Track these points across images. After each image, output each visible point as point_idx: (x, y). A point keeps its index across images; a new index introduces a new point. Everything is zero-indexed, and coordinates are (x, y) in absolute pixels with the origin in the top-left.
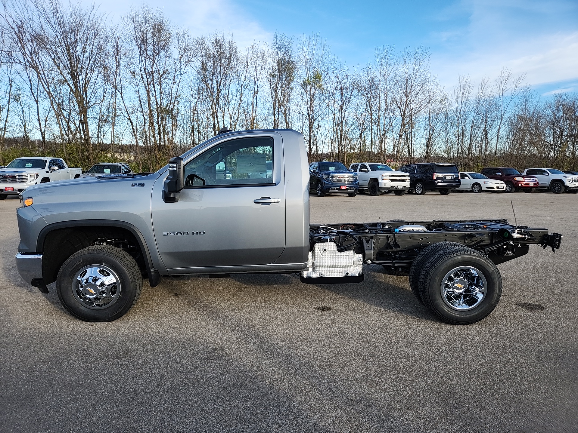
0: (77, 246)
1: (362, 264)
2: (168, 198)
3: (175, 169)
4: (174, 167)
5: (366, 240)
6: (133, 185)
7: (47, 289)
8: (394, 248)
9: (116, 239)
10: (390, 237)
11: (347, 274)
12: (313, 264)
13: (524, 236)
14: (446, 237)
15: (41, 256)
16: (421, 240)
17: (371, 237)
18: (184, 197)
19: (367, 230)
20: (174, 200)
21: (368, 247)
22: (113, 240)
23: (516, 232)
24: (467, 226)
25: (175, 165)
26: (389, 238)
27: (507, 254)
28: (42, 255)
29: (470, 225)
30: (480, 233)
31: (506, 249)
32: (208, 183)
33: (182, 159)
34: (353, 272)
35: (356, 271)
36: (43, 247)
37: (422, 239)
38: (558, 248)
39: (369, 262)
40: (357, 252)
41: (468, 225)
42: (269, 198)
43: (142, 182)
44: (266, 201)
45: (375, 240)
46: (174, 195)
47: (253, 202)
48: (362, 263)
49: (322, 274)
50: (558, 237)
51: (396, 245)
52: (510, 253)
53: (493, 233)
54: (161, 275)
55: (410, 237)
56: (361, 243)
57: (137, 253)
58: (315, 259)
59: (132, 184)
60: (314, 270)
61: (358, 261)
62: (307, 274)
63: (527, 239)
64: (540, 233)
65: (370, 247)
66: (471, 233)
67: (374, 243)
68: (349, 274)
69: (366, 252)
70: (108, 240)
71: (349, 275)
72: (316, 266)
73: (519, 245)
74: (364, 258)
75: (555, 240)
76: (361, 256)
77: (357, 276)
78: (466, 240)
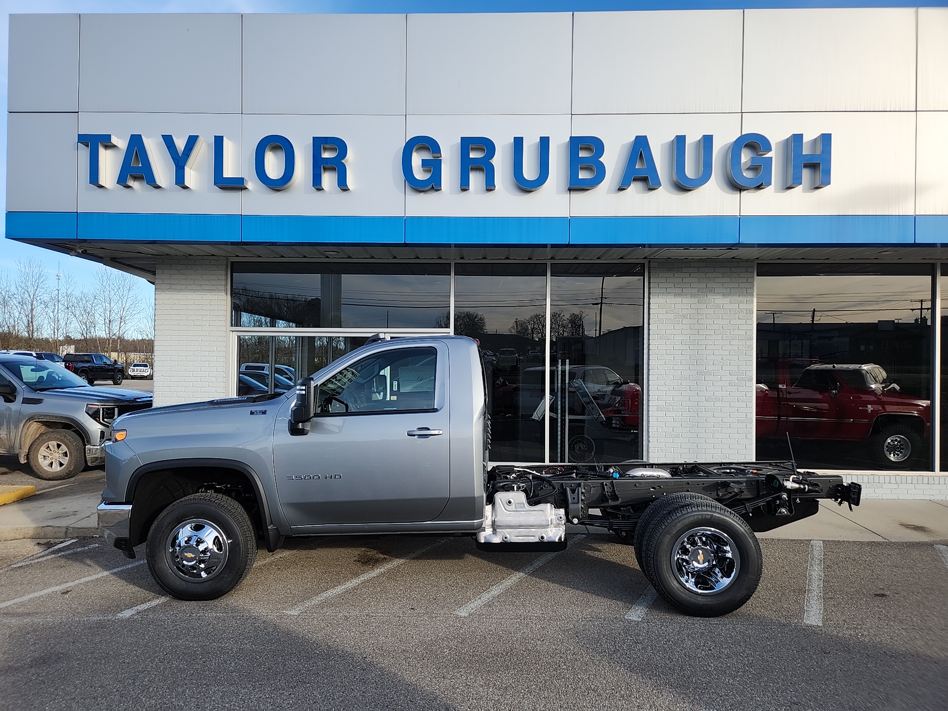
0: (177, 494)
1: (565, 524)
2: (295, 431)
3: (304, 392)
4: (303, 390)
5: (571, 490)
6: (252, 413)
7: (134, 553)
8: (610, 500)
9: (227, 485)
10: (606, 485)
11: (542, 538)
12: (493, 523)
13: (802, 487)
14: (688, 486)
15: (130, 507)
16: (651, 490)
17: (579, 485)
18: (316, 428)
19: (574, 474)
20: (302, 432)
21: (574, 498)
22: (224, 487)
23: (791, 480)
24: (728, 471)
25: (304, 388)
26: (605, 487)
27: (780, 512)
28: (132, 506)
29: (733, 468)
30: (738, 481)
31: (779, 506)
32: (352, 409)
33: (312, 379)
34: (551, 535)
35: (555, 533)
36: (134, 494)
37: (654, 488)
38: (857, 504)
39: (576, 521)
40: (557, 507)
41: (730, 469)
42: (428, 429)
43: (262, 408)
44: (424, 433)
45: (585, 489)
46: (303, 426)
47: (406, 434)
48: (563, 522)
49: (506, 538)
50: (856, 488)
51: (615, 497)
52: (784, 511)
53: (758, 481)
54: (283, 535)
55: (636, 485)
56: (564, 493)
57: (254, 504)
58: (496, 515)
59: (251, 411)
60: (494, 532)
61: (558, 519)
62: (485, 538)
63: (806, 490)
64: (830, 481)
65: (576, 499)
66: (725, 481)
67: (582, 493)
68: (545, 538)
69: (571, 506)
70: (217, 487)
71: (545, 540)
72: (498, 526)
73: (798, 500)
74: (567, 514)
75: (852, 493)
76: (562, 511)
77: (557, 541)
78: (718, 491)
